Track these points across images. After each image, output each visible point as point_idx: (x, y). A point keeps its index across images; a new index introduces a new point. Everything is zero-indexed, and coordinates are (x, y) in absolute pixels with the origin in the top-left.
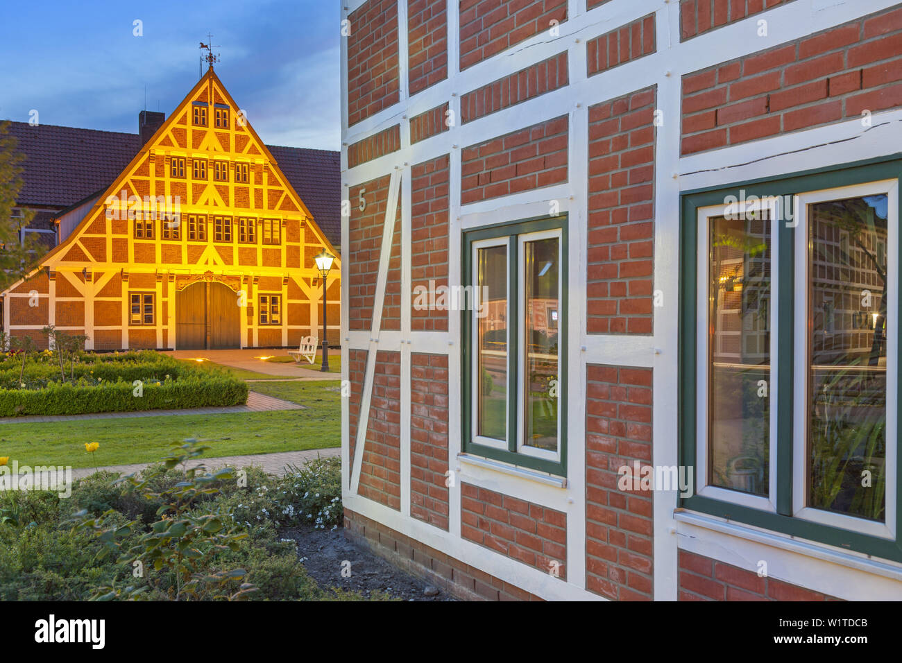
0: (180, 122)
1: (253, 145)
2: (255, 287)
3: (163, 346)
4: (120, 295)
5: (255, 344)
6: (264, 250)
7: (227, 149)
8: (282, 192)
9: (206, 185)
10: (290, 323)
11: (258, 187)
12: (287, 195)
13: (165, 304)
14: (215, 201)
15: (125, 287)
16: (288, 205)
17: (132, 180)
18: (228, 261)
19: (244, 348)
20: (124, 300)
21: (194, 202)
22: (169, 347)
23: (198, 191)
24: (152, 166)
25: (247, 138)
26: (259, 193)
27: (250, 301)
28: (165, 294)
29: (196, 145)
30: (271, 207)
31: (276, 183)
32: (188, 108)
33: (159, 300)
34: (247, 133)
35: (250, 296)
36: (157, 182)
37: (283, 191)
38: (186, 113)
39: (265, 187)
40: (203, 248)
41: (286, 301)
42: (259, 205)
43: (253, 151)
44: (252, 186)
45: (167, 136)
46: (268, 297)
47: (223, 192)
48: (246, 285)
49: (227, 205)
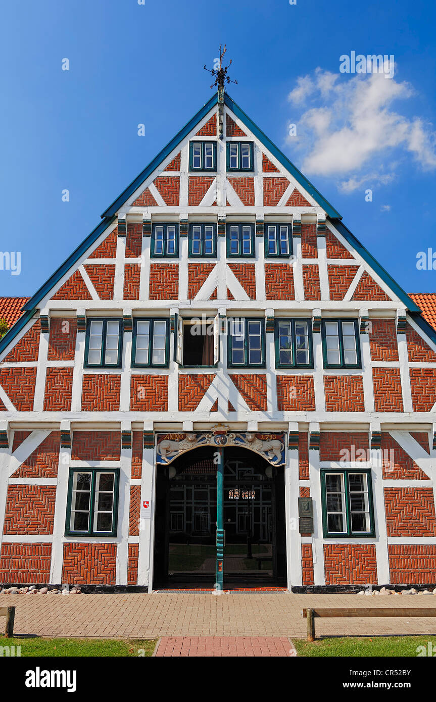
0: (169, 169)
1: (296, 191)
2: (314, 454)
3: (129, 580)
4: (53, 474)
5: (319, 580)
6: (328, 381)
7: (248, 200)
8: (355, 269)
9: (214, 265)
10: (392, 532)
11: (309, 261)
12: (365, 275)
13: (136, 492)
14: (229, 291)
15: (65, 459)
16: (367, 291)
17: (87, 267)
18: (258, 404)
19: (296, 590)
20: (61, 483)
21: (191, 296)
22: (141, 582)
23: (198, 276)
24: (121, 243)
25: (285, 182)
26: (311, 273)
27: (304, 484)
28: (137, 473)
29: (195, 199)
30: (337, 295)
31: (343, 253)
32: (184, 149)
33: (127, 483)
34: (284, 172)
35: (304, 474)
36: (128, 266)
37: (358, 267)
38: (180, 154)
39: (322, 261)
40: (209, 379)
41: (380, 485)
42: (312, 293)
43: (297, 200)
44: (297, 263)
45: (147, 192)
46: (343, 475)
47: (245, 276)
48: (296, 452)
49: (253, 296)
